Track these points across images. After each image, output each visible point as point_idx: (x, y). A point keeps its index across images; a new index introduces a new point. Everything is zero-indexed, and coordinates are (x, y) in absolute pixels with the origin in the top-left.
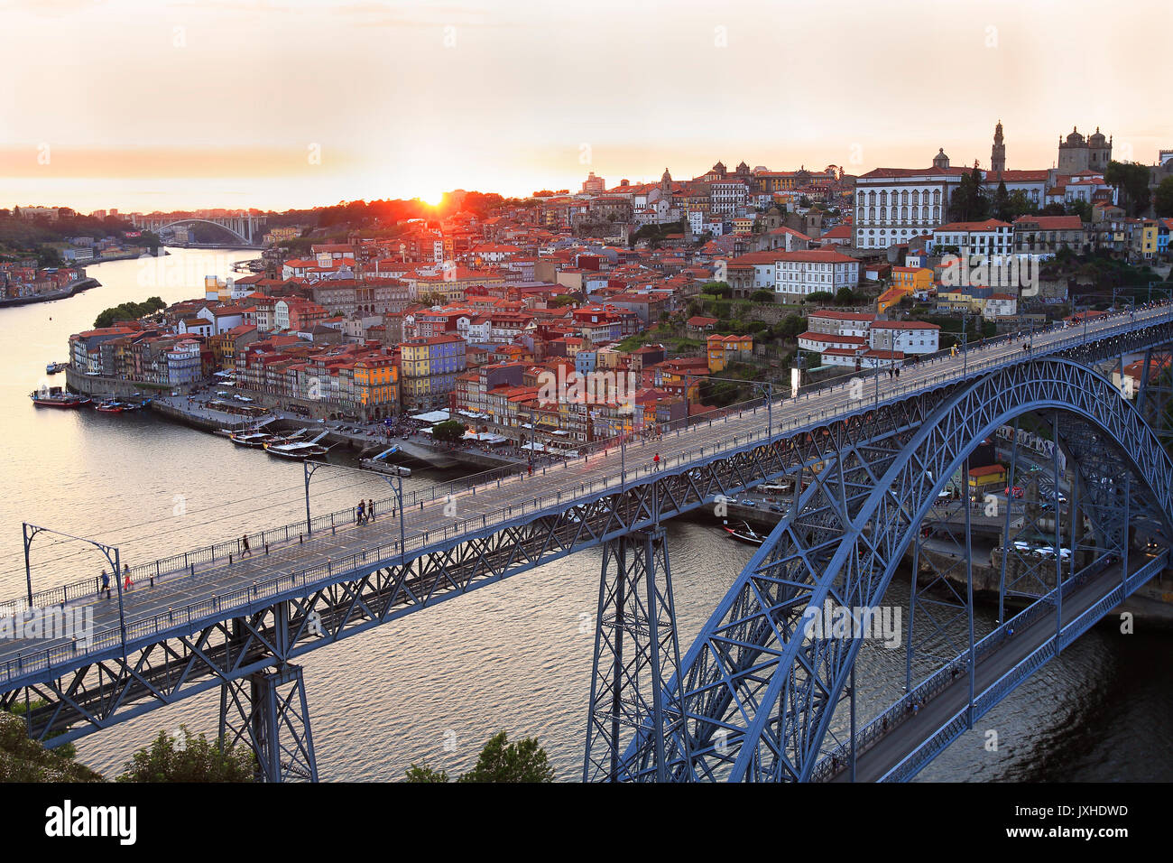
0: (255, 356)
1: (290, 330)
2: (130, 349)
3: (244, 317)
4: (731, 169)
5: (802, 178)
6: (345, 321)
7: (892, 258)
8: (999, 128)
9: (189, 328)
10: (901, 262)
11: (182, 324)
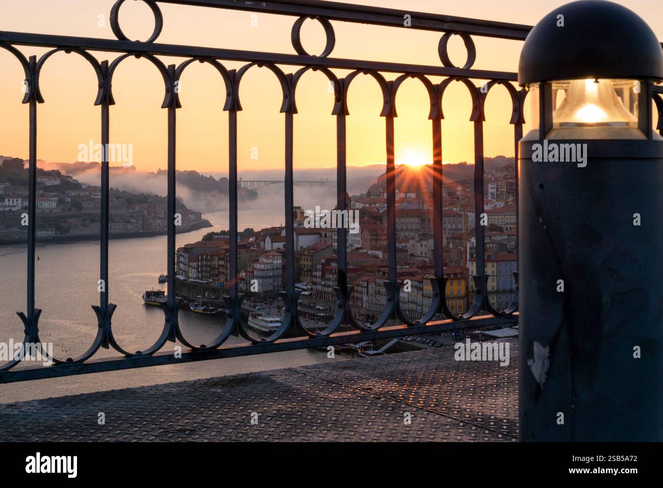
0: (330, 268)
1: (361, 248)
2: (223, 259)
3: (321, 236)
6: (412, 242)
9: (274, 244)
11: (268, 240)
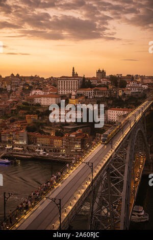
4: (15, 75)
5: (32, 78)
7: (68, 96)
8: (73, 68)
10: (70, 98)
